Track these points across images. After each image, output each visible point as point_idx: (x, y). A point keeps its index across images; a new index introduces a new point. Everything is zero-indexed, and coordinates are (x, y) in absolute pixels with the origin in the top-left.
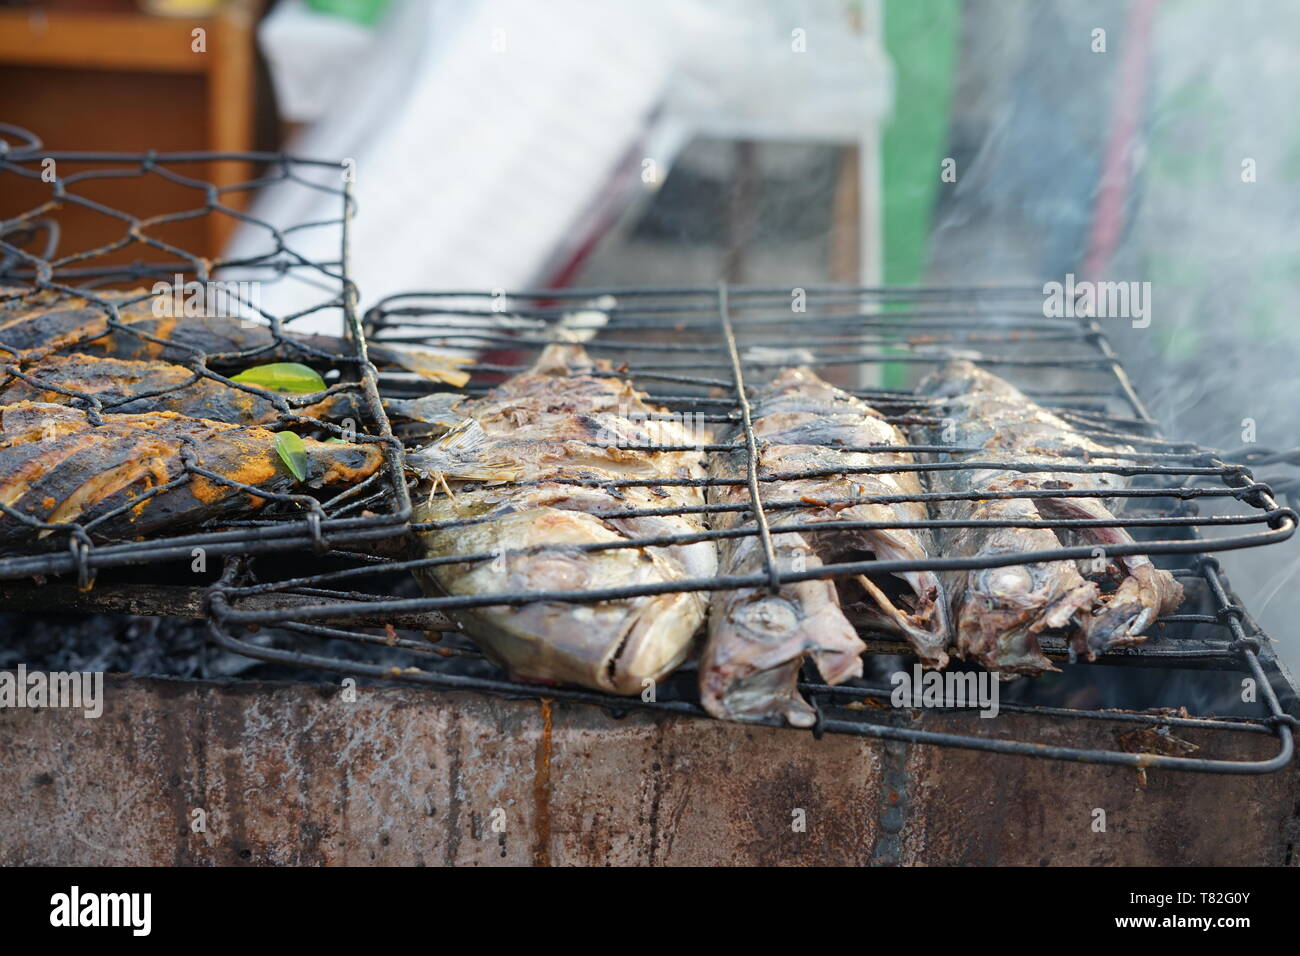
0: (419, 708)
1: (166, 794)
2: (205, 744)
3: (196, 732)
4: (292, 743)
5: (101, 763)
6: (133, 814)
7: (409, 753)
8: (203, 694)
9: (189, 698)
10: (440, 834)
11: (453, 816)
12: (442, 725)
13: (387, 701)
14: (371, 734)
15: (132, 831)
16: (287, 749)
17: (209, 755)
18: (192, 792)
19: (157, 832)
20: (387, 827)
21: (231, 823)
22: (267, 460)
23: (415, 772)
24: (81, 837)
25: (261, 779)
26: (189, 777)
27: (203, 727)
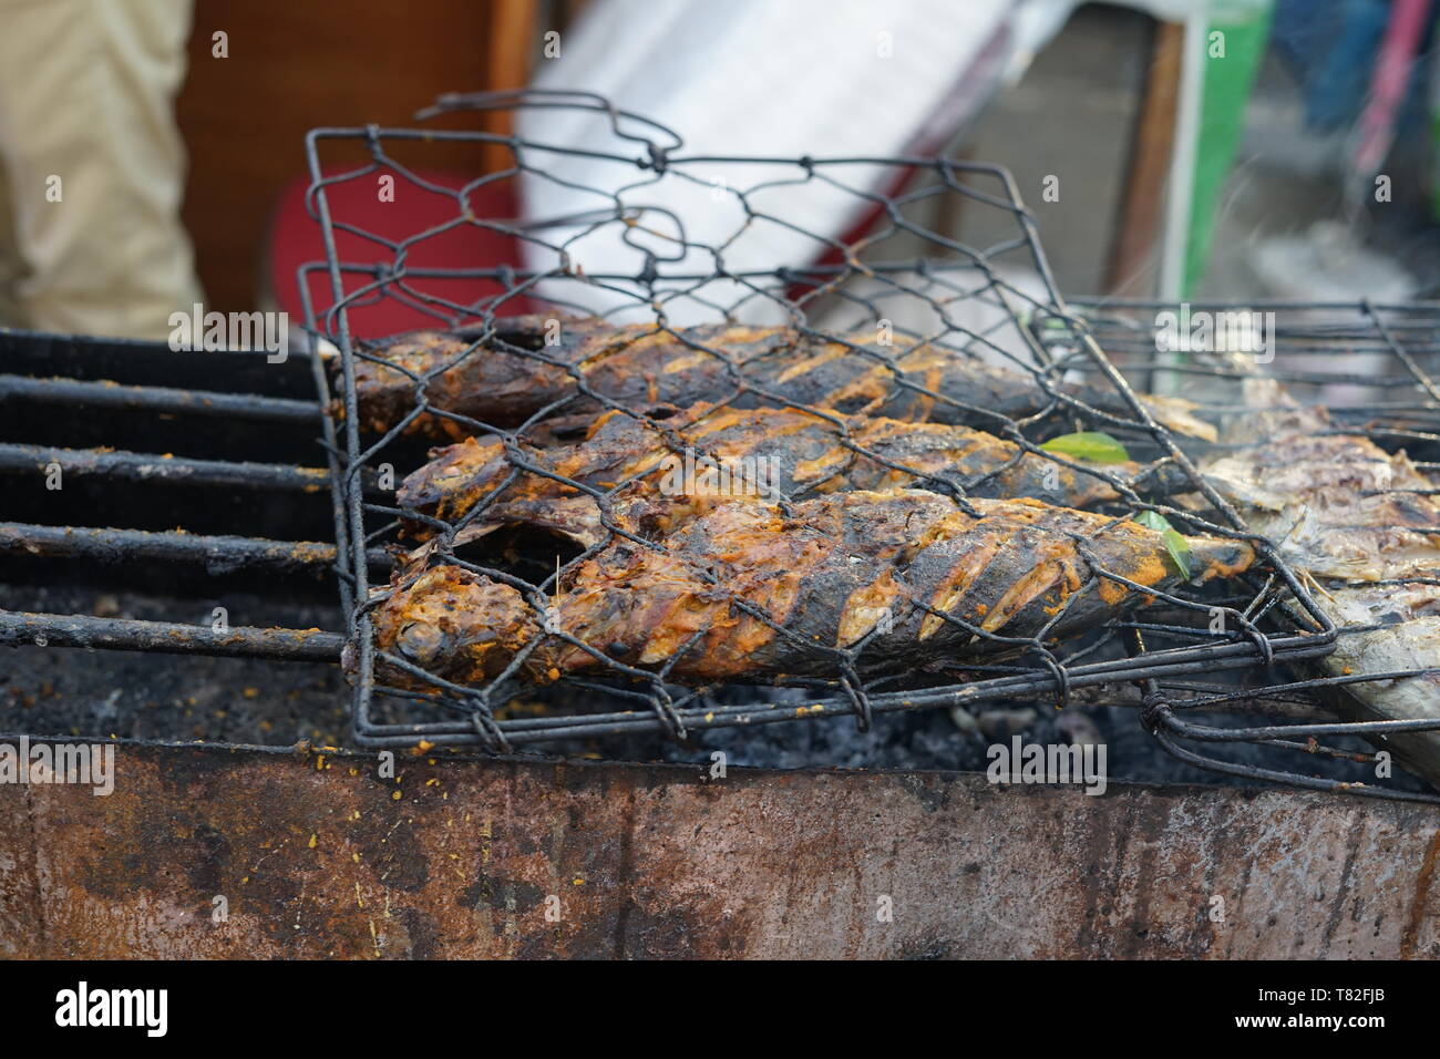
0: (1331, 809)
1: (1082, 881)
2: (1128, 838)
3: (1121, 828)
4: (1208, 838)
5: (1028, 853)
6: (1047, 898)
7: (1313, 846)
8: (1135, 795)
9: (1122, 797)
10: (1323, 917)
11: (1339, 901)
12: (1348, 823)
13: (1303, 802)
14: (1281, 832)
15: (1043, 912)
16: (1202, 844)
17: (1130, 847)
18: (1107, 879)
19: (1065, 914)
20: (1276, 910)
21: (1135, 907)
22: (1159, 561)
23: (1314, 861)
24: (993, 918)
25: (1174, 869)
26: (1107, 866)
27: (1129, 823)
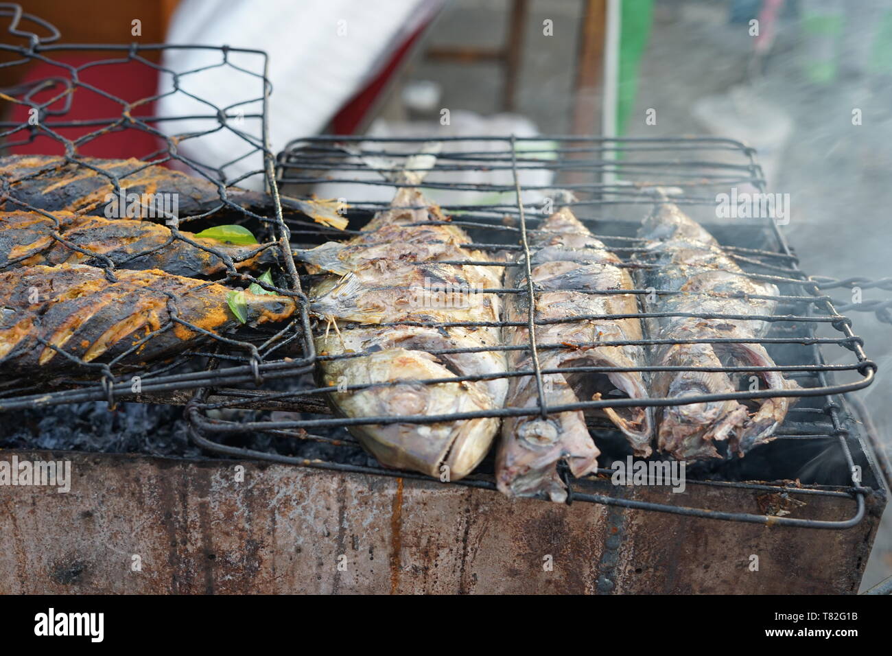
0: (320, 476)
1: (163, 523)
2: (187, 495)
3: (181, 488)
4: (241, 495)
5: (122, 505)
6: (142, 534)
7: (313, 501)
8: (186, 467)
9: (177, 468)
10: (333, 547)
11: (341, 537)
12: (334, 485)
13: (300, 472)
14: (290, 490)
15: (142, 543)
16: (238, 499)
17: (190, 501)
18: (179, 522)
19: (157, 544)
20: (300, 542)
21: (203, 540)
22: (222, 311)
23: (317, 512)
24: (110, 546)
25: (222, 515)
26: (177, 513)
27: (185, 485)
